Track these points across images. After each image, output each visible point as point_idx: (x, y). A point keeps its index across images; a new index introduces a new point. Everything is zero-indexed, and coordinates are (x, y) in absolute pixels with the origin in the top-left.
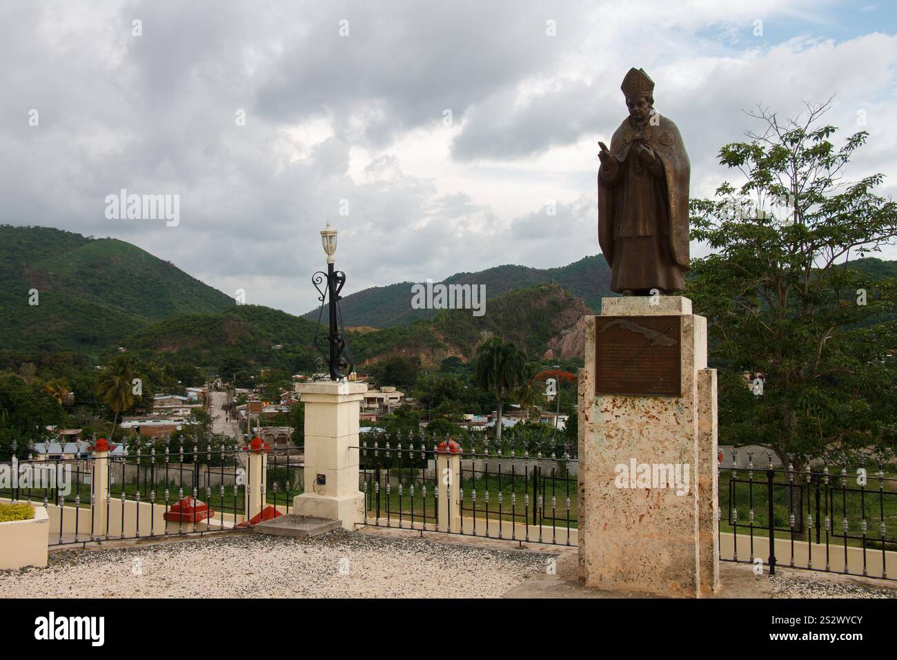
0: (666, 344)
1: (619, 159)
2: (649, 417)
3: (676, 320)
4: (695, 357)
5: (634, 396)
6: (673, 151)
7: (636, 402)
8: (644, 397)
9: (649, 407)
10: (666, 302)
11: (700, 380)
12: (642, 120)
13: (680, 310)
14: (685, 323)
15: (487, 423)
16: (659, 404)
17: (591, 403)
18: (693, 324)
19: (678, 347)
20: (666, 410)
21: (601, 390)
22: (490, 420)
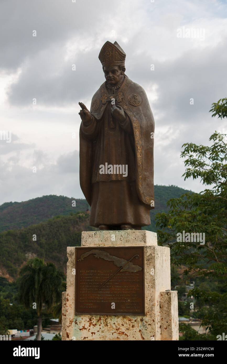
0: (132, 271)
1: (96, 117)
2: (119, 333)
3: (141, 250)
4: (156, 282)
5: (107, 316)
6: (140, 111)
7: (109, 320)
8: (115, 316)
9: (119, 324)
10: (134, 235)
11: (162, 301)
12: (115, 84)
13: (145, 242)
14: (148, 253)
15: (30, 337)
16: (127, 322)
17: (71, 322)
18: (154, 253)
19: (141, 274)
20: (133, 326)
21: (79, 311)
22: (32, 334)
